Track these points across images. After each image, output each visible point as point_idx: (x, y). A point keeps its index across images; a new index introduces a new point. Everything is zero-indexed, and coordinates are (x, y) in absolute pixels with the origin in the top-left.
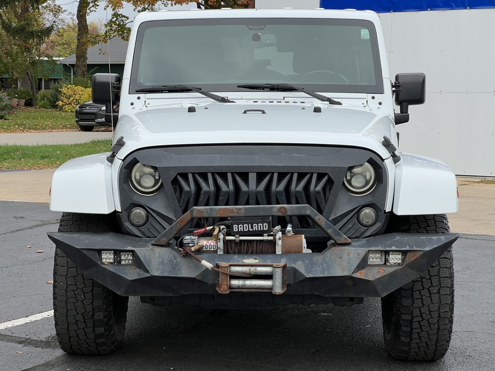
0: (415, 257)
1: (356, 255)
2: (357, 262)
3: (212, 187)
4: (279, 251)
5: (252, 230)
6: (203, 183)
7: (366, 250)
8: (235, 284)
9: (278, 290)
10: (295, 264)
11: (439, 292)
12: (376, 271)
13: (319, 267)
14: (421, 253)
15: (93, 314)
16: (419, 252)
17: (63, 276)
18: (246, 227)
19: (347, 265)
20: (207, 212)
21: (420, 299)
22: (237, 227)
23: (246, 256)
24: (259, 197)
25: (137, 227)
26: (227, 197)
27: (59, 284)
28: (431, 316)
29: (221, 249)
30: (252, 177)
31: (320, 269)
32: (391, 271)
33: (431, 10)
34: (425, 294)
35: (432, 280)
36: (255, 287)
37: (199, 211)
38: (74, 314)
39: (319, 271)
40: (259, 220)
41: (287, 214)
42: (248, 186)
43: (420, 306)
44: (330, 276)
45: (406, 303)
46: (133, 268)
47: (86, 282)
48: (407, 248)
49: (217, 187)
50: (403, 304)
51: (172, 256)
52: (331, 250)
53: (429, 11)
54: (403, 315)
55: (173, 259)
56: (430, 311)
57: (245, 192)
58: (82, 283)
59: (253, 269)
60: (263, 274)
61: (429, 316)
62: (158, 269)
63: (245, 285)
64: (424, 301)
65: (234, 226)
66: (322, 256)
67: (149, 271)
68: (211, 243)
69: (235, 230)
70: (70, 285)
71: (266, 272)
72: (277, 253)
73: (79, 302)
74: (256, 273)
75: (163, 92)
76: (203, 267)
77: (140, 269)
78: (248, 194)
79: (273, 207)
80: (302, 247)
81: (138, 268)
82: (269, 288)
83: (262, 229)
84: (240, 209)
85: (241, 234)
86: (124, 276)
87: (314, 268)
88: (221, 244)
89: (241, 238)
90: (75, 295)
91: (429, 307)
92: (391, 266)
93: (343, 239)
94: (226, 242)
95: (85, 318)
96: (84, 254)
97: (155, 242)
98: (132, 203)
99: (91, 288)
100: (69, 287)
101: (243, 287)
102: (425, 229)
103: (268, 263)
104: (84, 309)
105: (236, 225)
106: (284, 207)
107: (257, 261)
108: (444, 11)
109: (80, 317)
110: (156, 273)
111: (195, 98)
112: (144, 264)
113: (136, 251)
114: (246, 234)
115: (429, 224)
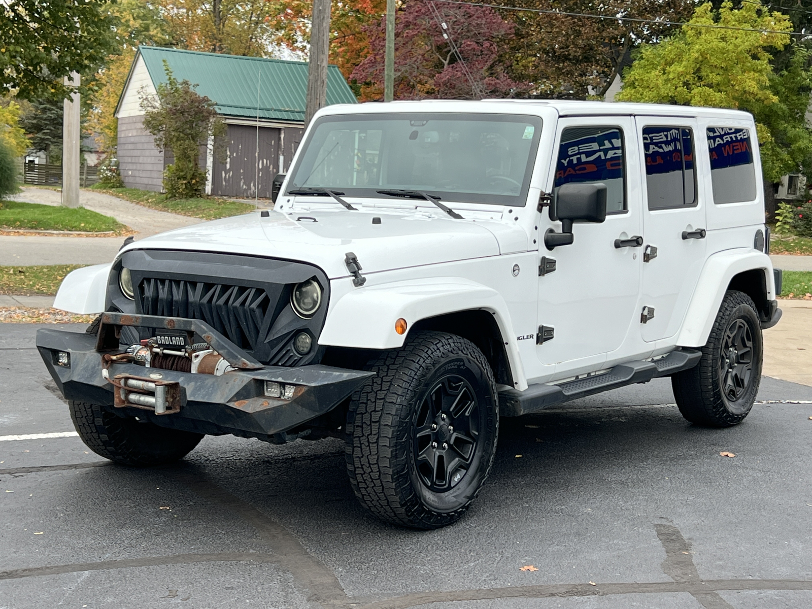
0: (301, 393)
1: (240, 383)
2: (237, 390)
3: (165, 295)
4: (195, 370)
5: (171, 344)
7: (250, 378)
8: (132, 399)
9: (160, 410)
10: (188, 384)
11: (377, 442)
12: (260, 404)
14: (306, 389)
16: (304, 387)
18: (166, 340)
19: (228, 392)
20: (112, 318)
29: (149, 362)
35: (373, 427)
36: (148, 404)
37: (107, 316)
40: (177, 333)
42: (194, 297)
48: (293, 381)
59: (146, 384)
63: (140, 400)
69: (159, 342)
71: (152, 388)
74: (147, 389)
78: (193, 305)
79: (164, 319)
80: (215, 368)
83: (179, 344)
85: (164, 347)
89: (166, 351)
92: (285, 400)
93: (240, 364)
101: (139, 403)
105: (159, 337)
107: (161, 377)
110: (75, 378)
113: (71, 353)
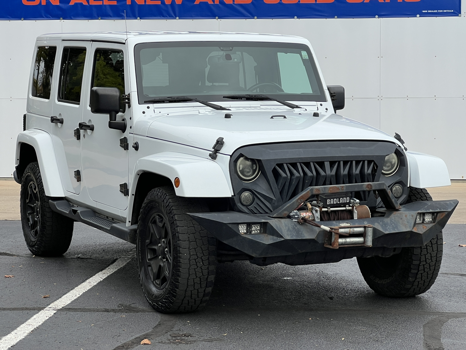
0: (443, 216)
1: (411, 217)
2: (413, 222)
3: (302, 173)
4: (356, 217)
5: (339, 203)
6: (294, 171)
7: (416, 213)
8: (340, 242)
9: (370, 244)
12: (422, 228)
13: (390, 226)
14: (446, 213)
15: (208, 277)
16: (445, 212)
17: (186, 248)
18: (335, 201)
19: (407, 223)
20: (322, 190)
21: (425, 248)
22: (329, 201)
23: (341, 222)
24: (332, 179)
25: (246, 206)
26: (311, 180)
27: (183, 255)
28: (432, 260)
29: (319, 218)
30: (327, 165)
31: (391, 227)
32: (430, 227)
33: (101, 19)
34: (429, 245)
36: (353, 243)
37: (317, 189)
38: (194, 278)
39: (391, 229)
40: (343, 195)
41: (372, 189)
42: (325, 172)
43: (426, 254)
44: (400, 231)
45: (416, 252)
46: (266, 236)
47: (204, 252)
48: (438, 210)
49: (305, 173)
50: (414, 253)
51: (293, 225)
52: (393, 214)
53: (99, 20)
54: (414, 261)
55: (294, 226)
56: (431, 257)
57: (323, 176)
58: (201, 253)
59: (351, 229)
60: (358, 233)
61: (431, 260)
62: (288, 235)
63: (346, 242)
64: (428, 250)
65: (328, 200)
66: (389, 219)
67: (283, 236)
68: (309, 214)
69: (328, 204)
70: (192, 255)
71: (360, 231)
72: (355, 219)
73: (198, 268)
74: (353, 232)
75: (165, 102)
76: (316, 231)
77: (272, 235)
78: (326, 177)
79: (363, 185)
81: (271, 235)
82: (362, 243)
83: (345, 202)
84: (343, 187)
85: (331, 206)
86: (261, 242)
87: (388, 227)
88: (318, 215)
89: (332, 209)
90: (196, 263)
91: (431, 254)
92: (427, 224)
93: (398, 206)
94: (322, 213)
95: (202, 280)
96: (229, 227)
97: (277, 215)
98: (243, 188)
99: (208, 256)
100: (191, 256)
101: (345, 244)
102: (420, 199)
103: (356, 225)
104: (201, 273)
105: (329, 200)
106: (370, 184)
107: (349, 224)
108: (115, 20)
109: (197, 280)
110: (288, 238)
111: (193, 107)
112: (277, 231)
113: (269, 222)
114: (335, 206)
115: (422, 195)
